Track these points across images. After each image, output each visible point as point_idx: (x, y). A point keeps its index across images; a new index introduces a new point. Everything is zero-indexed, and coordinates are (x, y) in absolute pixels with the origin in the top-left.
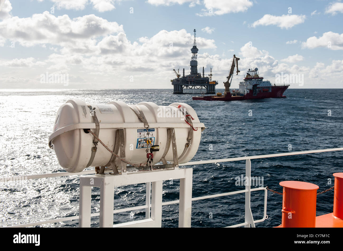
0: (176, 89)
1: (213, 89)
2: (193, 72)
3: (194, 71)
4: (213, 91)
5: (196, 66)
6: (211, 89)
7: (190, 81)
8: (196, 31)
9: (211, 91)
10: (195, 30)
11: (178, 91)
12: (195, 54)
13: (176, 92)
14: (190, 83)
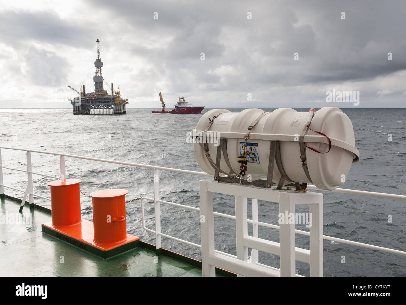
0: (75, 109)
1: (119, 109)
2: (97, 89)
3: (99, 88)
4: (119, 111)
5: (101, 83)
6: (117, 109)
7: (91, 100)
8: (99, 42)
9: (117, 111)
10: (98, 40)
11: (78, 112)
12: (99, 68)
13: (75, 112)
14: (91, 102)
